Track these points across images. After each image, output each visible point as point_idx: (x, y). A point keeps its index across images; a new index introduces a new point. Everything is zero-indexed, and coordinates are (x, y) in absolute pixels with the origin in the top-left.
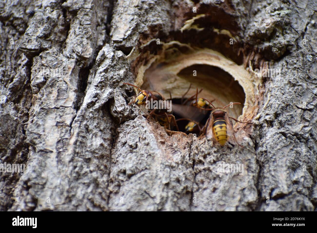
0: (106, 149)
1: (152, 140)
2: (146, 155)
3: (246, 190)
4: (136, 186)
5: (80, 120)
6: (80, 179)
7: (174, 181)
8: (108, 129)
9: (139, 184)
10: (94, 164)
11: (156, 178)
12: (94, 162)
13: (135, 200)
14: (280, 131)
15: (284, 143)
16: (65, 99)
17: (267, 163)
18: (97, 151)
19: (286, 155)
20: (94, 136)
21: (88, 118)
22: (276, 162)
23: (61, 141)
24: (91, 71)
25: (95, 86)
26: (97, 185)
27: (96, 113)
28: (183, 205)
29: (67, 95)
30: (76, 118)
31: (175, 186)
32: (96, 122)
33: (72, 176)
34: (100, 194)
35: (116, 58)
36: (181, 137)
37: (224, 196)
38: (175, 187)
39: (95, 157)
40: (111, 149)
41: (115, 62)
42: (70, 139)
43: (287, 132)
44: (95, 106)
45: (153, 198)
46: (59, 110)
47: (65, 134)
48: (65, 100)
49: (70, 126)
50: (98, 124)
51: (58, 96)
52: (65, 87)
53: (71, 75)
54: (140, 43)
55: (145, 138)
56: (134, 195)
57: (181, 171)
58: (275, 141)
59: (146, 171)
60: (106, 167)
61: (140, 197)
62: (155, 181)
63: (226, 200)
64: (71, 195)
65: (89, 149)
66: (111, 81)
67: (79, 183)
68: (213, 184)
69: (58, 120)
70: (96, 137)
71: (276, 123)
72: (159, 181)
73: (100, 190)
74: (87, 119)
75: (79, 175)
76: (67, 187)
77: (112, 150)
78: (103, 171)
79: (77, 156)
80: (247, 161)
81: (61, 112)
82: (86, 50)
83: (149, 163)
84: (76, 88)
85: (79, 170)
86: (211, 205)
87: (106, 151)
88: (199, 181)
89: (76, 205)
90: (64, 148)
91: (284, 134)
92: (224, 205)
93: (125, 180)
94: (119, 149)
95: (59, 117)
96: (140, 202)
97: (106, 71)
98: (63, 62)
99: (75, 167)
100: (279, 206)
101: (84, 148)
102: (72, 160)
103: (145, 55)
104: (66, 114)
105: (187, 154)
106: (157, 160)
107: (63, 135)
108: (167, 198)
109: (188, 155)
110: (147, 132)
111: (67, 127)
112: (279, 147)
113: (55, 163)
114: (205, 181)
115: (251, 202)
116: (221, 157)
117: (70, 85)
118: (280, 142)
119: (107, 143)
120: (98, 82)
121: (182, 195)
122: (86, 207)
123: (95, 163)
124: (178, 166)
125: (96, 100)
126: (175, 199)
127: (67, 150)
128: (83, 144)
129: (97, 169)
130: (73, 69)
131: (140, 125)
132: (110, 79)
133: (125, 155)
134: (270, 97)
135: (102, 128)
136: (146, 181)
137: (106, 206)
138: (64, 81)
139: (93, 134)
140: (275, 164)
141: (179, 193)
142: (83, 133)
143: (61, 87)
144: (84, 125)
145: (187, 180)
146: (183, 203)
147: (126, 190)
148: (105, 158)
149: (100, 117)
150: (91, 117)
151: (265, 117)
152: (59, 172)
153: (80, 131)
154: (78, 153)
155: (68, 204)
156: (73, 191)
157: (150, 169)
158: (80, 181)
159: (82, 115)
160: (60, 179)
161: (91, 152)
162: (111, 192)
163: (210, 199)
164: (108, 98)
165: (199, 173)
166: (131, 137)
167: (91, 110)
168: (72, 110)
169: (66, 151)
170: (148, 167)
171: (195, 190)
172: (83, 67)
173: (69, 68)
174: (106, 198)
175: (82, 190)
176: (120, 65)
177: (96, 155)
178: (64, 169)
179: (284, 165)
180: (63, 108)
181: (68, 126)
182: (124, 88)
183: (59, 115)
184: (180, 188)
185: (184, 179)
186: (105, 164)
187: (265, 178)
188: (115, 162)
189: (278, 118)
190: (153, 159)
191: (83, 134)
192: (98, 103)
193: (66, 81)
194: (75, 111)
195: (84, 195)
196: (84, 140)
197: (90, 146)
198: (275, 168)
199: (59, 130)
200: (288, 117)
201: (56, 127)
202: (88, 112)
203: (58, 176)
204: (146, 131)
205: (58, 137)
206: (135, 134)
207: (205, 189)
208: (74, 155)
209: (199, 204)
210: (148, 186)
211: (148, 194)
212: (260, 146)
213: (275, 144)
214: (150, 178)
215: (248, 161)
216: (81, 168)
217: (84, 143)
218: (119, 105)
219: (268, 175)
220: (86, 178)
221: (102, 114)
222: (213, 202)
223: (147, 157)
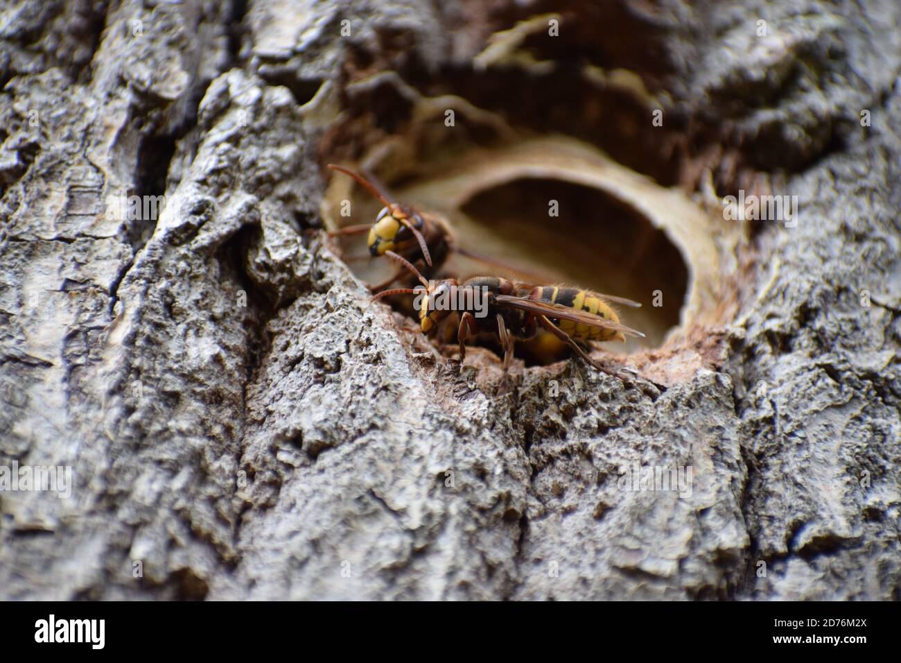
0: (230, 375)
1: (391, 347)
2: (371, 390)
3: (711, 515)
4: (336, 477)
5: (147, 276)
6: (147, 446)
7: (468, 472)
8: (237, 319)
9: (349, 470)
10: (191, 413)
11: (405, 455)
12: (190, 408)
13: (335, 516)
14: (819, 362)
15: (831, 396)
16: (93, 215)
17: (774, 455)
18: (201, 377)
19: (839, 433)
20: (191, 332)
21: (173, 273)
22: (808, 449)
23: (81, 336)
24: (181, 145)
25: (198, 182)
26: (202, 475)
27: (198, 262)
28: (496, 550)
29: (99, 203)
30: (134, 270)
31: (471, 486)
32: (200, 290)
33: (120, 435)
34: (212, 501)
35: (268, 108)
36: (481, 363)
37: (637, 524)
38: (469, 490)
39: (194, 392)
40: (245, 384)
41: (263, 120)
42: (112, 329)
43: (841, 367)
44: (198, 238)
45: (398, 514)
46: (72, 245)
47: (94, 316)
48: (94, 218)
49: (113, 291)
50: (205, 295)
51: (69, 206)
52: (93, 180)
53: (115, 147)
54: (345, 77)
55: (368, 339)
56: (334, 501)
57: (489, 446)
58: (803, 388)
59: (374, 434)
60: (228, 430)
61: (354, 508)
62: (404, 466)
63: (645, 537)
64: (115, 489)
65: (175, 366)
66: (249, 173)
67: (144, 461)
68: (596, 495)
69: (71, 273)
70: (197, 334)
71: (804, 339)
72: (417, 468)
73: (210, 490)
74: (169, 276)
75: (144, 435)
76: (102, 465)
77: (248, 387)
78: (221, 443)
79: (137, 378)
80: (711, 430)
81: (78, 251)
82: (167, 75)
83: (383, 411)
84: (132, 186)
85: (143, 418)
86: (591, 553)
87: (231, 384)
88: (546, 489)
89: (131, 522)
90: (91, 356)
91: (831, 371)
92: (638, 551)
93: (297, 463)
94: (275, 381)
95: (73, 265)
96: (354, 523)
97: (235, 140)
98: (86, 110)
99: (130, 410)
100: (821, 575)
101: (160, 359)
102: (119, 389)
103: (356, 127)
104: (98, 259)
105: (504, 410)
106: (408, 407)
107: (86, 316)
108: (445, 517)
109: (508, 413)
110: (374, 325)
111: (102, 296)
112: (814, 406)
113: (59, 398)
114: (567, 489)
115: (729, 549)
116: (624, 417)
117: (110, 176)
118: (818, 393)
119: (234, 361)
120: (207, 171)
121: (492, 519)
122: (166, 531)
123: (195, 411)
124: (479, 431)
125: (202, 223)
126: (471, 527)
127: (100, 360)
128: (155, 348)
129: (200, 430)
130: (122, 131)
131: (350, 303)
132: (248, 169)
133: (300, 392)
134: (780, 267)
135: (218, 311)
136: (372, 462)
137: (229, 544)
138: (91, 164)
139: (188, 324)
140: (805, 454)
141: (482, 511)
142: (158, 313)
143: (78, 180)
144: (161, 290)
145: (508, 476)
146: (495, 545)
147: (302, 492)
148: (227, 402)
149: (211, 277)
150: (184, 272)
151: (763, 324)
152: (75, 425)
153: (147, 307)
154: (138, 371)
155: (104, 516)
156: (123, 479)
157: (384, 428)
158: (146, 454)
159: (153, 262)
160: (76, 444)
161: (183, 375)
162: (246, 507)
163: (588, 537)
164: (240, 220)
165: (546, 464)
166: (320, 337)
167: (182, 250)
168: (120, 247)
169: (98, 363)
170: (379, 423)
171: (534, 512)
172: (152, 132)
173: (108, 128)
174: (231, 520)
175: (152, 481)
176: (281, 130)
177: (198, 389)
178: (90, 415)
179: (834, 461)
180: (86, 241)
181: (105, 292)
182: (291, 207)
183: (74, 259)
184: (486, 497)
185: (499, 470)
186: (226, 421)
187: (769, 494)
188: (260, 418)
189: (809, 324)
190: (395, 402)
191: (158, 317)
192: (207, 230)
193: (98, 163)
194: (130, 250)
195: (160, 495)
196: (160, 336)
197: (178, 356)
198: (805, 465)
199: (74, 302)
200: (843, 324)
201: (62, 294)
202: (173, 256)
203: (69, 433)
204: (370, 321)
205: (71, 323)
206: (333, 329)
207: (568, 512)
208: (126, 376)
209: (548, 553)
210: (382, 478)
211: (382, 501)
212: (750, 406)
213: (804, 397)
214: (387, 454)
215: (716, 433)
216: (150, 415)
217: (159, 344)
218: (276, 243)
219: (778, 488)
220: (165, 445)
221: (218, 270)
222: (600, 546)
223: (374, 396)
